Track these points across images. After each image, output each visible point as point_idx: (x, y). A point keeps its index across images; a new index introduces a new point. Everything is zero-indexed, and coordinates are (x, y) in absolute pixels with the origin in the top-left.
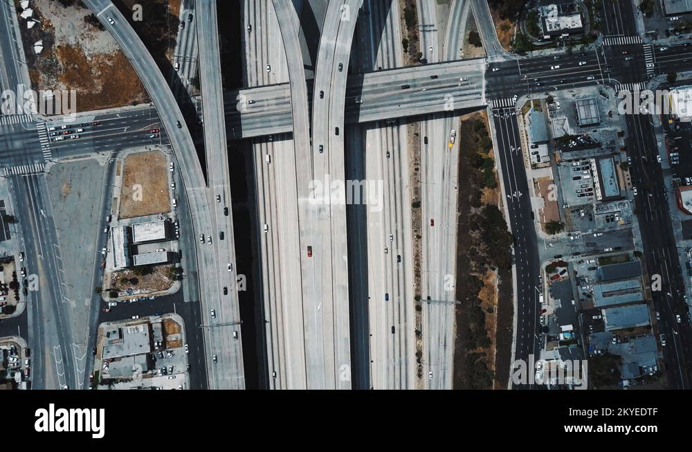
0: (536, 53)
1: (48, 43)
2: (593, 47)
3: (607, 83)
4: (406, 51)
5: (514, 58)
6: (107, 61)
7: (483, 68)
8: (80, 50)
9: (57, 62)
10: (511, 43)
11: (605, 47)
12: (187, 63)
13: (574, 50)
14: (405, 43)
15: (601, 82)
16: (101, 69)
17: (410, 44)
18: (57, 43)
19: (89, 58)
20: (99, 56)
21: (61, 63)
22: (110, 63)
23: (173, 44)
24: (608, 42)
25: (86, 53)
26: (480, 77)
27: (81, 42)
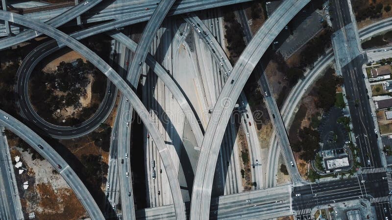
0: (321, 180)
1: (32, 182)
2: (356, 175)
3: (365, 197)
4: (243, 177)
5: (308, 183)
6: (66, 193)
7: (290, 191)
8: (50, 186)
9: (37, 194)
10: (306, 174)
11: (363, 175)
12: (114, 193)
13: (344, 177)
14: (242, 172)
15: (361, 197)
16: (63, 197)
17: (246, 173)
18: (37, 183)
19: (56, 191)
20: (61, 190)
21: (39, 195)
22: (68, 194)
23: (105, 180)
24: (365, 172)
25: (54, 188)
26: (288, 197)
27: (51, 181)
